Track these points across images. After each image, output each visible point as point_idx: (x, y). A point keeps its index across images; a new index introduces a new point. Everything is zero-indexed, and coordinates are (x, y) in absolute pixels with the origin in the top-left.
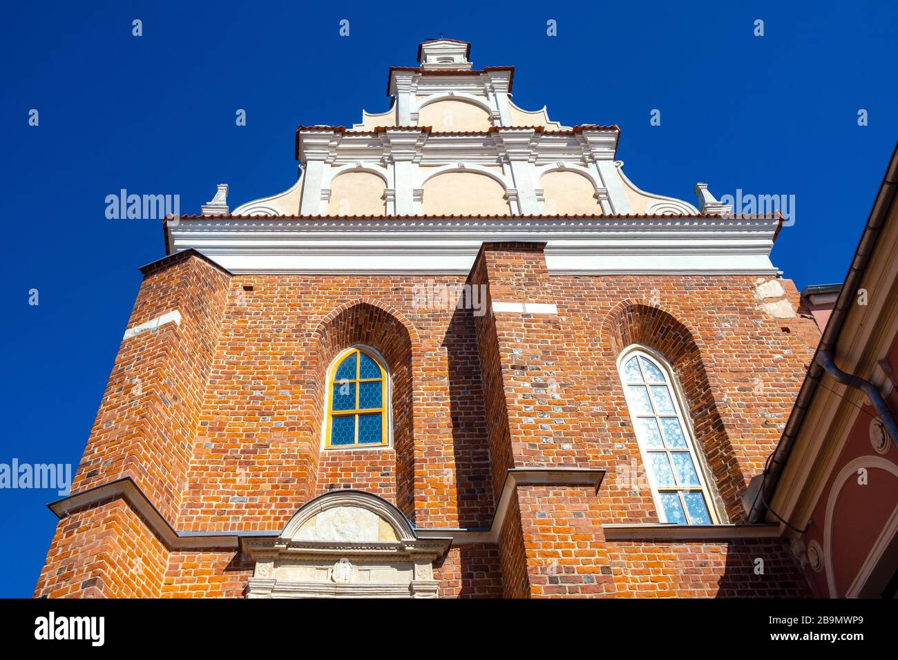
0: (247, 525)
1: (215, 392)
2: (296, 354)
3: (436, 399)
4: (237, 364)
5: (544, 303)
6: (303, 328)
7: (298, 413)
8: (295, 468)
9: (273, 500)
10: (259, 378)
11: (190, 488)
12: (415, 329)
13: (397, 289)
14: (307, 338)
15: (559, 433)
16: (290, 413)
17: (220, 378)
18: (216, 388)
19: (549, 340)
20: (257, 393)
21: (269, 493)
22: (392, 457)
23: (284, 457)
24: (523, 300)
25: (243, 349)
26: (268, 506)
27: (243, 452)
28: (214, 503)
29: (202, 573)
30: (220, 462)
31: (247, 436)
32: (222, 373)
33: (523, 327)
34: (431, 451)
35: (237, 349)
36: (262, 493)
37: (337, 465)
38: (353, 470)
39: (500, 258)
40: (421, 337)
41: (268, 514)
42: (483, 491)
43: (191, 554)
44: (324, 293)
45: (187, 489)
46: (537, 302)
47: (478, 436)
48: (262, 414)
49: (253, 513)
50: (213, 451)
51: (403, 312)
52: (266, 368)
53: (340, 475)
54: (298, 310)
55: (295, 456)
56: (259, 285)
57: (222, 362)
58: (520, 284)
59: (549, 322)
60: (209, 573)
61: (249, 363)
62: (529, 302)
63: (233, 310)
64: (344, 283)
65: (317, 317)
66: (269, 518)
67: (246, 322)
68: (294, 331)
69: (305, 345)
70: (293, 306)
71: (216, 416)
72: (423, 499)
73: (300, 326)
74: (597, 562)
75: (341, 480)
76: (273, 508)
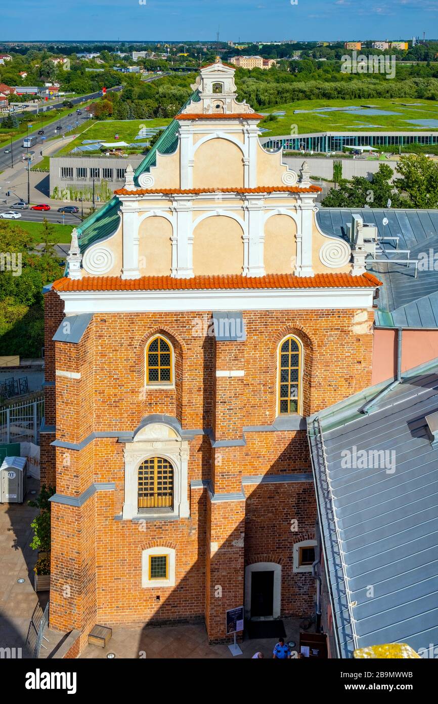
0: (120, 430)
1: (98, 377)
2: (131, 357)
3: (192, 379)
4: (105, 363)
5: (239, 370)
6: (132, 344)
7: (135, 385)
8: (135, 408)
9: (128, 420)
10: (116, 369)
11: (96, 416)
12: (185, 345)
13: (177, 320)
14: (135, 349)
15: (234, 428)
16: (131, 385)
17: (99, 370)
18: (98, 375)
19: (238, 389)
20: (115, 377)
21: (127, 418)
22: (174, 392)
23: (131, 404)
24: (230, 369)
25: (106, 355)
26: (127, 422)
27: (114, 402)
28: (106, 422)
29: (107, 445)
30: (105, 407)
31: (115, 395)
32: (99, 367)
33: (228, 383)
34: (189, 402)
35: (103, 355)
36: (124, 418)
37: (152, 395)
38: (158, 397)
39: (223, 346)
40: (187, 349)
41: (127, 425)
42: (209, 416)
43: (102, 439)
44: (141, 323)
45: (95, 417)
46: (236, 369)
47: (209, 395)
48: (119, 386)
49: (122, 425)
50: (102, 402)
51: (179, 335)
52: (118, 365)
53: (153, 399)
54: (129, 334)
55: (135, 404)
56: (108, 319)
57: (98, 362)
58: (230, 360)
59: (240, 380)
60: (109, 445)
61: (110, 363)
62: (233, 370)
63: (98, 335)
64: (150, 316)
65: (139, 337)
66: (128, 427)
67: (105, 341)
68: (128, 345)
69: (134, 353)
70: (127, 331)
71: (100, 388)
72: (186, 419)
73: (130, 343)
74: (238, 470)
75: (154, 401)
76: (129, 423)
